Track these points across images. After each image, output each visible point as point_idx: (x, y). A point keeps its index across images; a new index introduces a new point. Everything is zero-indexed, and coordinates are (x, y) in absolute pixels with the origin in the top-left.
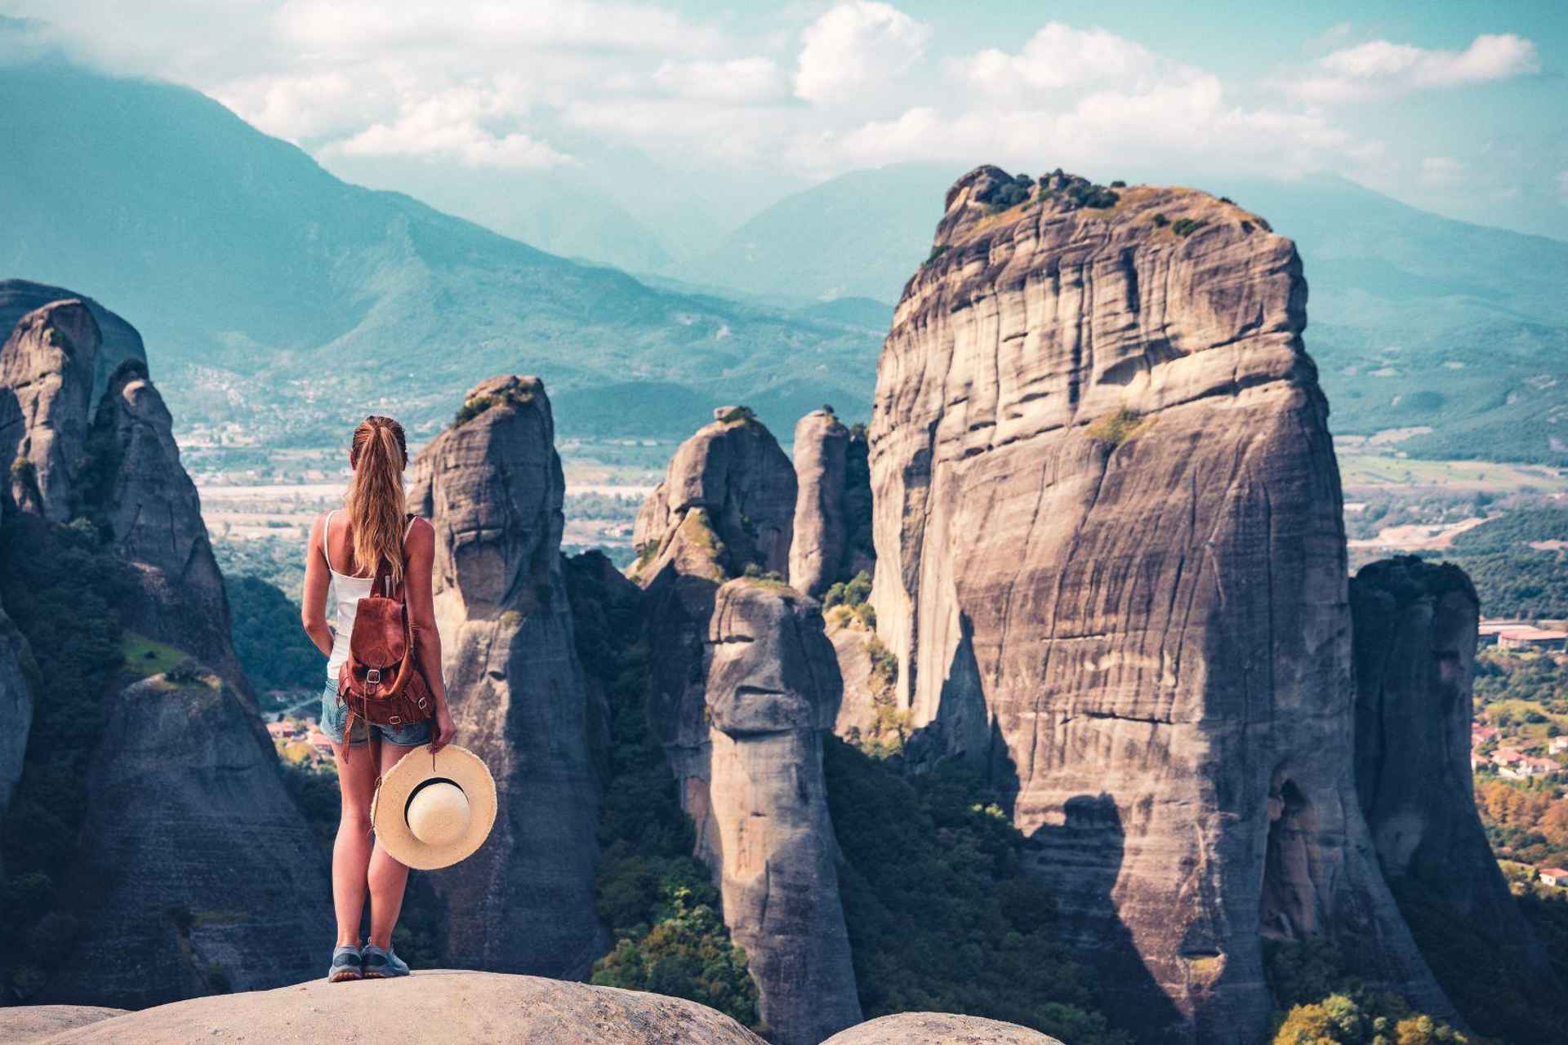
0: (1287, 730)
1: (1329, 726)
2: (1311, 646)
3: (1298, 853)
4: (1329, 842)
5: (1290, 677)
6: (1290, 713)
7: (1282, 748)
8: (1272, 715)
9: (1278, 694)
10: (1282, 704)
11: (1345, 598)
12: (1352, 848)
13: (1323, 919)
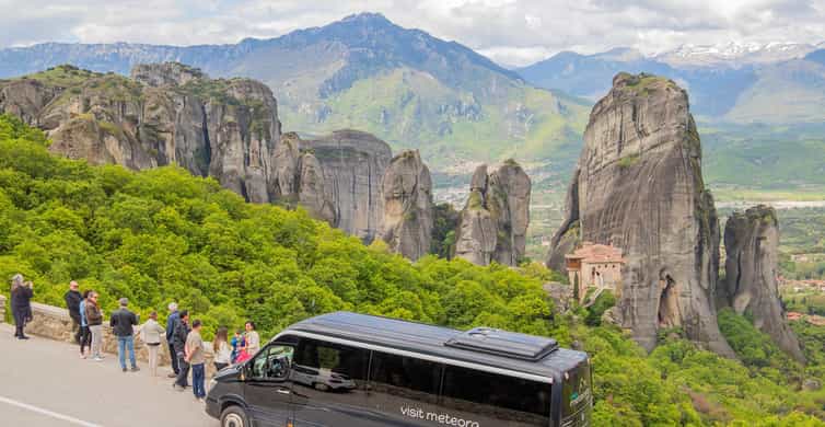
0: (665, 259)
1: (682, 257)
2: (675, 230)
3: (673, 300)
4: (683, 295)
5: (665, 240)
6: (666, 252)
7: (663, 263)
8: (659, 253)
9: (662, 246)
10: (662, 249)
11: (691, 214)
12: (694, 298)
13: (682, 322)
